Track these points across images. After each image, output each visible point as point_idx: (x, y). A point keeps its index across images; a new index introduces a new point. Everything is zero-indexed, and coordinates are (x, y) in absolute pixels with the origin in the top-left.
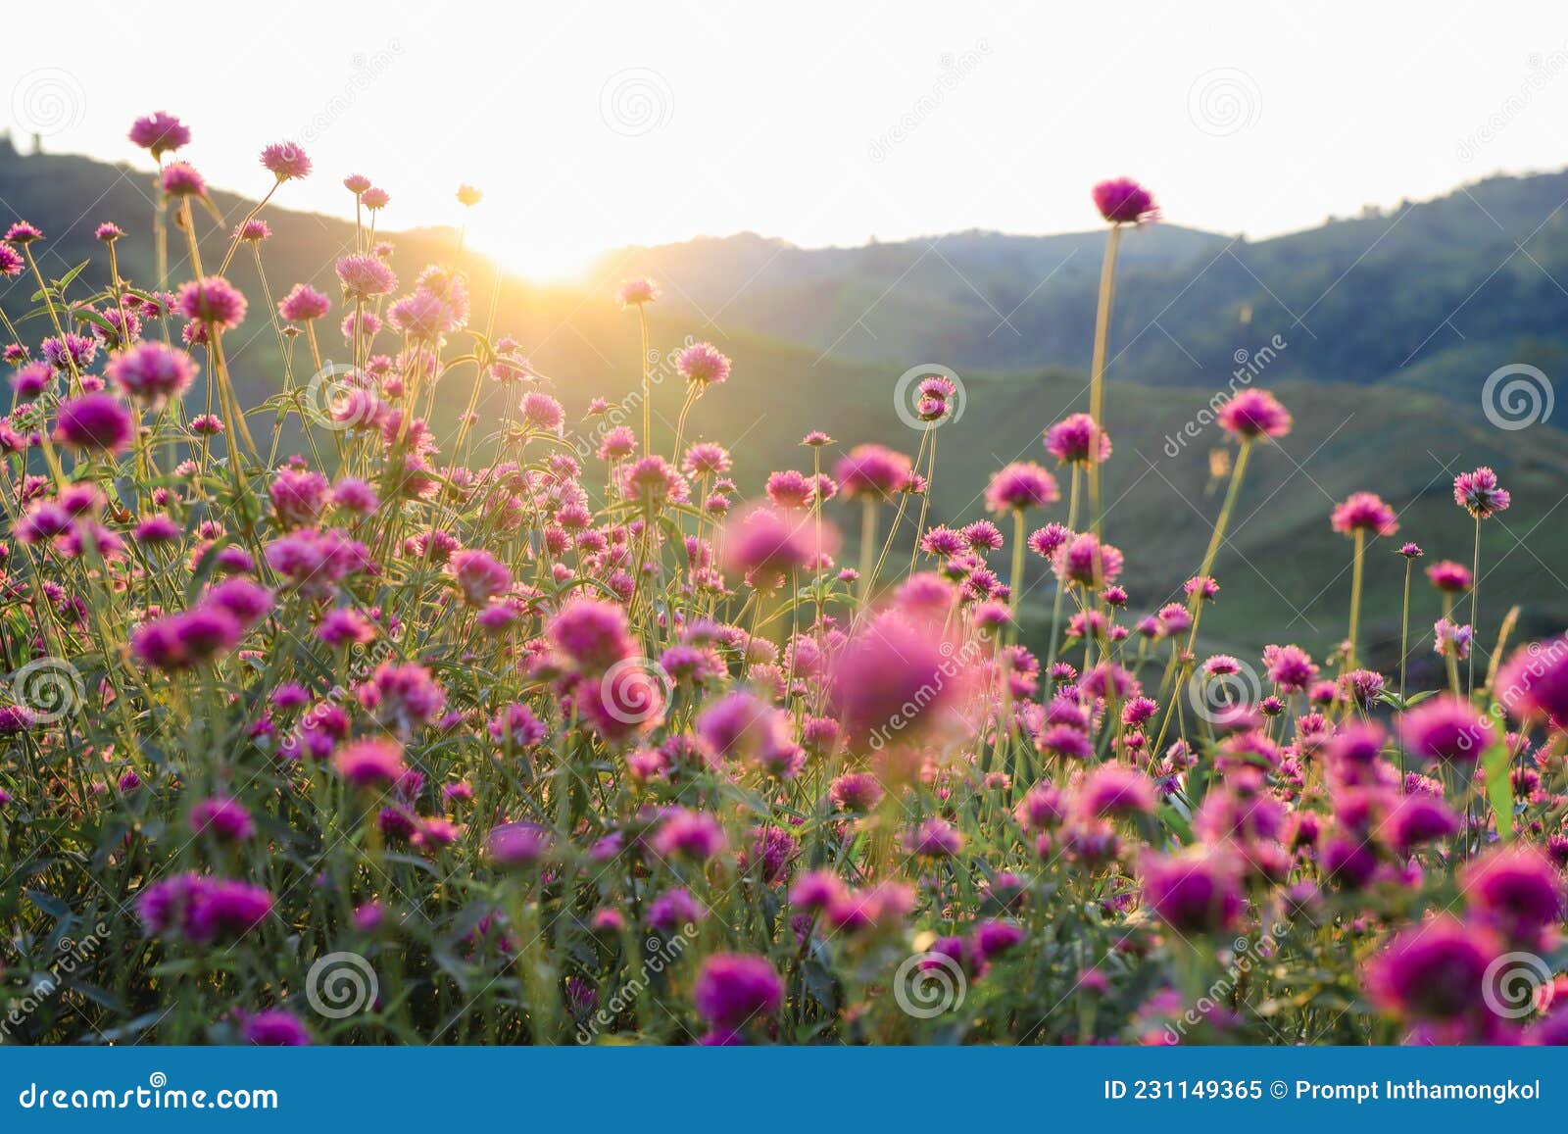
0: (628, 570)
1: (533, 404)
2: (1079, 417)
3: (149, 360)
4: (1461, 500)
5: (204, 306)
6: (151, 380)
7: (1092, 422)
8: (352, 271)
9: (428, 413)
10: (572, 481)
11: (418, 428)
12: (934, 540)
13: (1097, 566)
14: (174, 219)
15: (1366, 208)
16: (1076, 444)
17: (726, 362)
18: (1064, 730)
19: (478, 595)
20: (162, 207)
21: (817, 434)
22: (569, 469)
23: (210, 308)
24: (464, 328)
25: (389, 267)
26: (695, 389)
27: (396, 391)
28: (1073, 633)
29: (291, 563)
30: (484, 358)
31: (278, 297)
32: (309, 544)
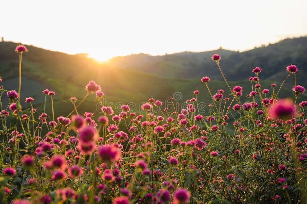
15: (262, 45)
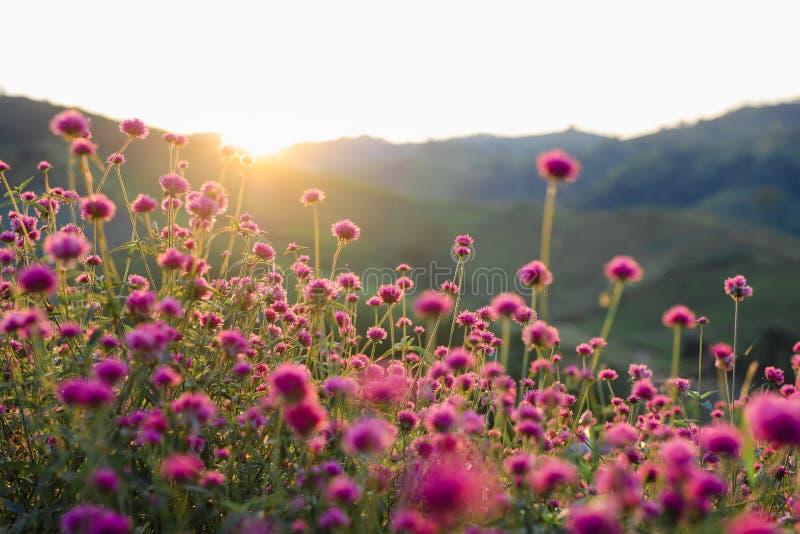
0: (307, 330)
1: (260, 249)
2: (536, 263)
3: (66, 243)
4: (728, 292)
5: (94, 209)
6: (67, 252)
7: (543, 266)
8: (168, 183)
9: (207, 256)
10: (279, 286)
11: (201, 265)
12: (462, 318)
13: (544, 338)
14: (79, 168)
16: (535, 277)
17: (358, 230)
18: (529, 422)
19: (232, 354)
20: (72, 162)
21: (403, 265)
22: (277, 280)
23: (97, 210)
24: (224, 213)
25: (186, 180)
26: (342, 243)
27: (190, 246)
28: (533, 371)
29: (138, 343)
30: (234, 229)
31: (131, 201)
32: (146, 332)
